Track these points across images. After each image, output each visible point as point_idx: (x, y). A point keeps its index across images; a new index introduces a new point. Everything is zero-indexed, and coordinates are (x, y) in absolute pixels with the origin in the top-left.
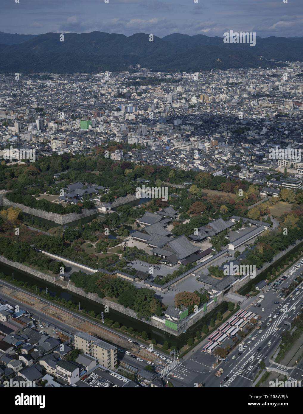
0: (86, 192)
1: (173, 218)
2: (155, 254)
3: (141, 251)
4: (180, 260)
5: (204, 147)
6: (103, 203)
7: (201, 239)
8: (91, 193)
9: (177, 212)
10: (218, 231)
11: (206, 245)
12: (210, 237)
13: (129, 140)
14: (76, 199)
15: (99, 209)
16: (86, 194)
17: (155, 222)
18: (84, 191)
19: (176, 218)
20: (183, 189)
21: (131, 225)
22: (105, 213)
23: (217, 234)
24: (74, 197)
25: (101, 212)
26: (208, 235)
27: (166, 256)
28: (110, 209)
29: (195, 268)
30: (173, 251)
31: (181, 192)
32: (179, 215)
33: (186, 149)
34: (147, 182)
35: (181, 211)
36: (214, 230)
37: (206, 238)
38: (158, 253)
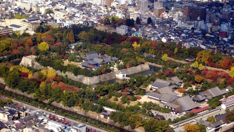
0: (103, 61)
1: (178, 85)
2: (167, 107)
3: (155, 105)
4: (185, 111)
5: (206, 27)
6: (120, 71)
7: (201, 100)
8: (107, 62)
9: (182, 81)
10: (214, 96)
11: (205, 105)
12: (208, 99)
13: (131, 15)
14: (96, 66)
15: (116, 75)
16: (104, 62)
17: (166, 86)
18: (102, 60)
19: (180, 85)
20: (186, 64)
21: (145, 89)
22: (121, 79)
23: (214, 98)
24: (94, 65)
25: (118, 78)
26: (206, 98)
27: (175, 108)
28: (125, 76)
29: (196, 116)
30: (180, 105)
31: (184, 66)
32: (183, 84)
33: (189, 28)
34: (153, 56)
35: (185, 81)
36: (211, 95)
37: (204, 100)
38: (169, 106)
